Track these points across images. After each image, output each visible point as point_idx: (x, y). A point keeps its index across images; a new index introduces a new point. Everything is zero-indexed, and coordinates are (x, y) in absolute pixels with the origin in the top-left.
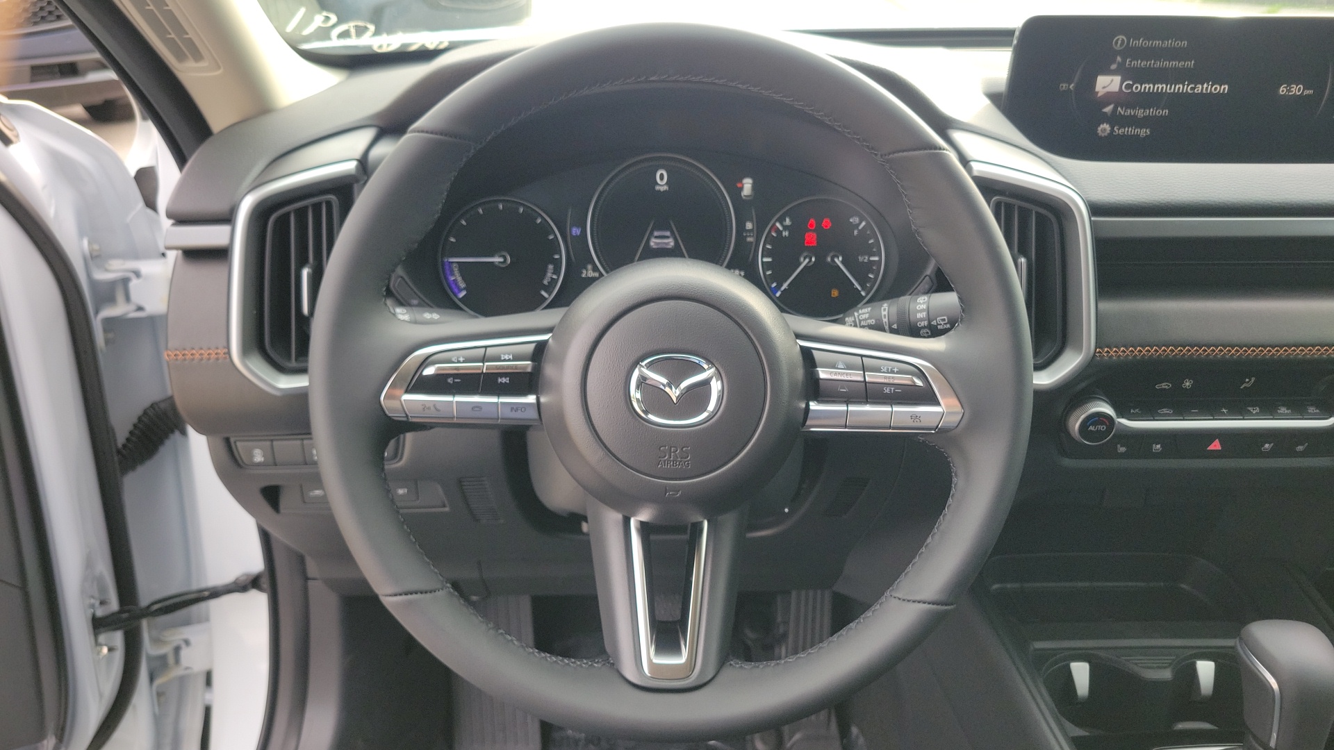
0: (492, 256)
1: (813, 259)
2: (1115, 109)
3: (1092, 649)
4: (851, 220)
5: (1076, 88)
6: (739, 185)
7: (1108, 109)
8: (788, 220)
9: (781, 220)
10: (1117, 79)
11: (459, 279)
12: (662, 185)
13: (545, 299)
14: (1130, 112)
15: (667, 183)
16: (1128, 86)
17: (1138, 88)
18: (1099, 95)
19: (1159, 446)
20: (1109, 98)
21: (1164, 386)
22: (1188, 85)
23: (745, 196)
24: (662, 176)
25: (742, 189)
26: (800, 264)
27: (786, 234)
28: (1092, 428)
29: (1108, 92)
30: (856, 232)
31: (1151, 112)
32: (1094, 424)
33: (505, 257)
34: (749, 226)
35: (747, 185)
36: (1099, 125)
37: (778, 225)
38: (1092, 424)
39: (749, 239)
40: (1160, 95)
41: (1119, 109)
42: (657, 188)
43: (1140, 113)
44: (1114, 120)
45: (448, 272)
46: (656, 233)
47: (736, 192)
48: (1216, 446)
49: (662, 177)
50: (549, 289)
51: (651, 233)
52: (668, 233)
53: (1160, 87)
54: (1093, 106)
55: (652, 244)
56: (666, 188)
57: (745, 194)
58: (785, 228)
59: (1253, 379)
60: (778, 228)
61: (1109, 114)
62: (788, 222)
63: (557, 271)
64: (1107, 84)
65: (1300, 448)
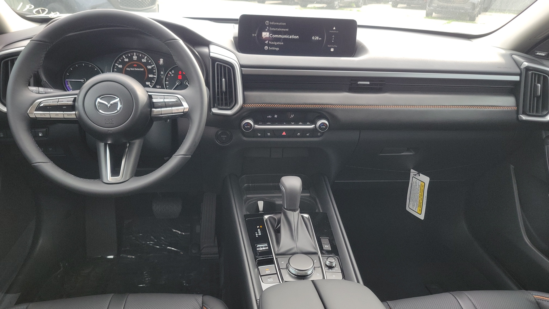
0: (81, 79)
2: (268, 42)
3: (264, 197)
5: (257, 35)
7: (267, 42)
8: (173, 71)
10: (268, 33)
11: (70, 86)
14: (272, 43)
16: (271, 36)
17: (274, 36)
18: (264, 38)
19: (269, 134)
20: (266, 39)
21: (270, 117)
22: (287, 36)
23: (160, 64)
25: (159, 62)
26: (176, 84)
27: (172, 75)
28: (246, 127)
29: (266, 37)
31: (278, 43)
32: (247, 125)
33: (84, 80)
34: (162, 73)
35: (161, 61)
36: (265, 47)
37: (170, 72)
38: (246, 126)
39: (162, 77)
40: (280, 38)
41: (270, 42)
43: (276, 43)
44: (269, 45)
45: (66, 84)
48: (284, 134)
53: (280, 36)
54: (262, 41)
58: (172, 73)
59: (293, 115)
60: (170, 74)
61: (267, 44)
64: (265, 35)
65: (308, 135)
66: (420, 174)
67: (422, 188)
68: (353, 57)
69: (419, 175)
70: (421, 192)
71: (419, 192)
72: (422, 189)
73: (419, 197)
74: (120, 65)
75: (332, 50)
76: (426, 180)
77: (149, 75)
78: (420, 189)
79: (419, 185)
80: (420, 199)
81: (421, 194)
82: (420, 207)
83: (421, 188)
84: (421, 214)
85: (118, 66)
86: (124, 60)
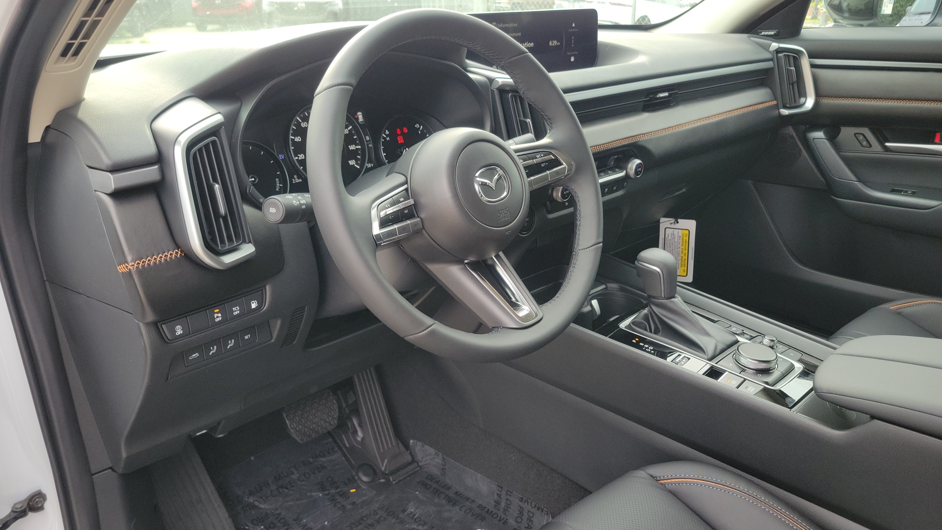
25: (358, 118)
27: (388, 139)
34: (368, 138)
35: (360, 116)
37: (383, 135)
39: (370, 146)
57: (361, 121)
60: (384, 137)
62: (387, 132)
65: (615, 188)
66: (679, 220)
67: (685, 238)
68: (595, 66)
69: (678, 222)
70: (684, 245)
71: (680, 246)
72: (684, 241)
73: (680, 252)
74: (296, 138)
75: (572, 59)
76: (690, 225)
77: (349, 147)
78: (681, 241)
79: (679, 235)
80: (683, 255)
81: (683, 247)
82: (683, 266)
83: (683, 239)
84: (687, 275)
85: (294, 139)
86: (301, 125)
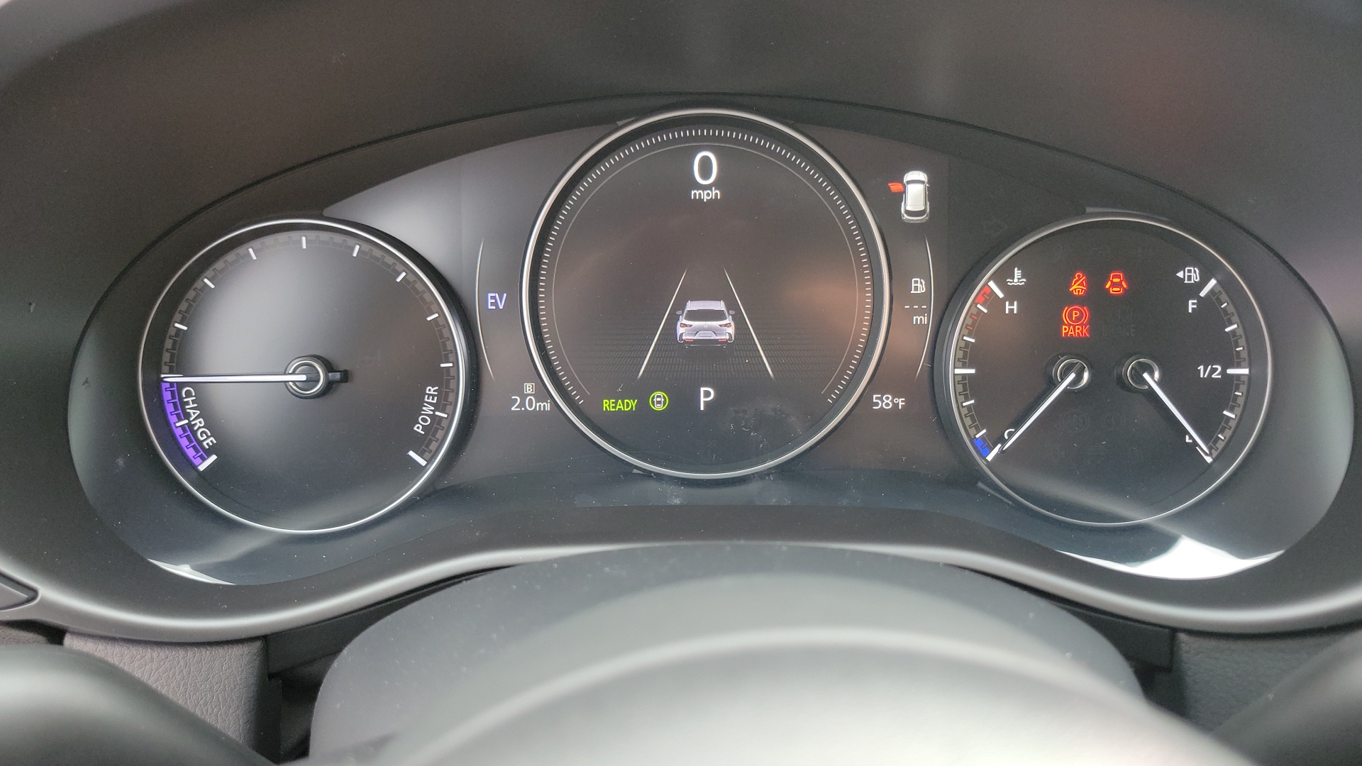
1: (1086, 375)
4: (1180, 274)
6: (895, 187)
8: (1017, 273)
9: (1005, 273)
12: (709, 187)
13: (422, 469)
15: (716, 184)
23: (909, 213)
24: (706, 164)
25: (900, 196)
26: (1053, 385)
27: (1012, 308)
30: (1191, 305)
35: (915, 188)
42: (695, 193)
46: (692, 306)
47: (889, 204)
49: (706, 168)
50: (422, 444)
51: (680, 305)
52: (720, 306)
55: (680, 330)
56: (715, 193)
57: (909, 208)
58: (1011, 293)
62: (1018, 278)
63: (443, 402)
